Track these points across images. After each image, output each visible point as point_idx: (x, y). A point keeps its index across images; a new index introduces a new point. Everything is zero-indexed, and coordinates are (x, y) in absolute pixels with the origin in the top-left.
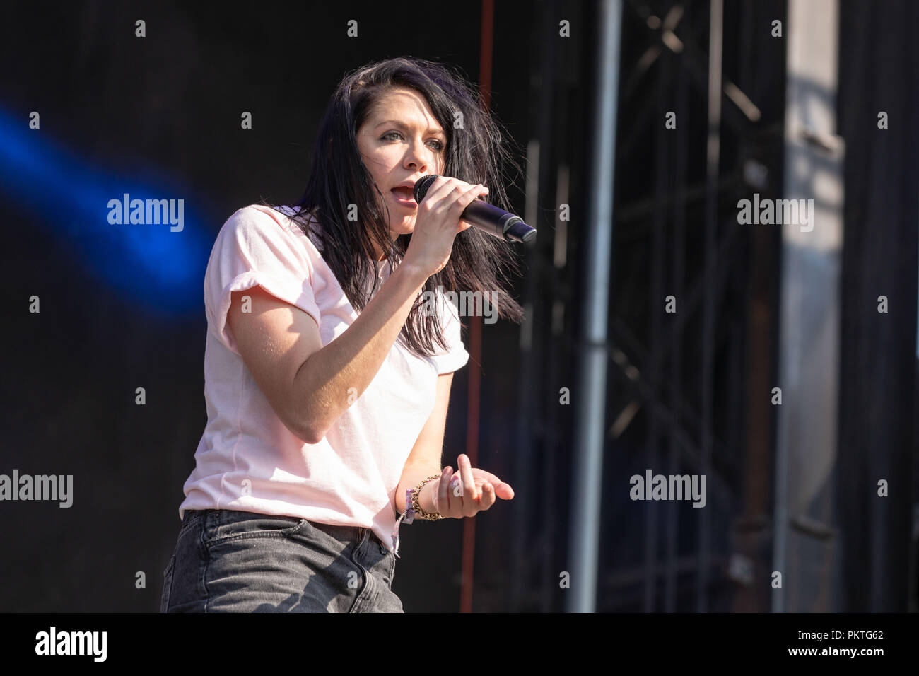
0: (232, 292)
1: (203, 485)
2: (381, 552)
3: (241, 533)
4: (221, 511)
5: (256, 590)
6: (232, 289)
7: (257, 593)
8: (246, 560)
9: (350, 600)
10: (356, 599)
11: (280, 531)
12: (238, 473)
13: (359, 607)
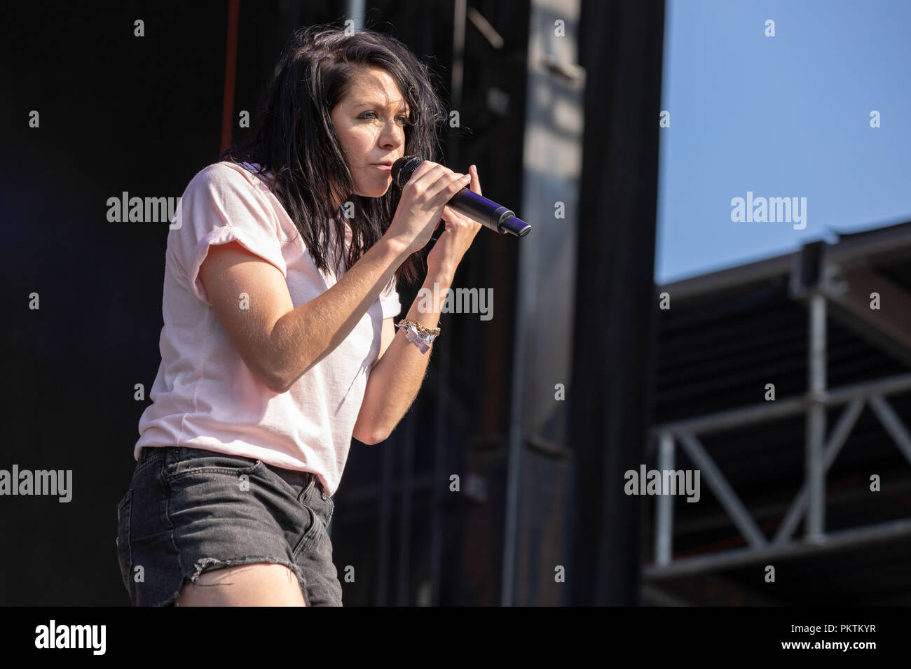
0: (211, 245)
1: (163, 423)
2: (322, 498)
3: (200, 468)
4: (180, 448)
5: (219, 517)
6: (211, 242)
7: (221, 520)
8: (208, 492)
9: (297, 537)
10: (302, 538)
11: (237, 469)
12: (198, 414)
13: (304, 545)
